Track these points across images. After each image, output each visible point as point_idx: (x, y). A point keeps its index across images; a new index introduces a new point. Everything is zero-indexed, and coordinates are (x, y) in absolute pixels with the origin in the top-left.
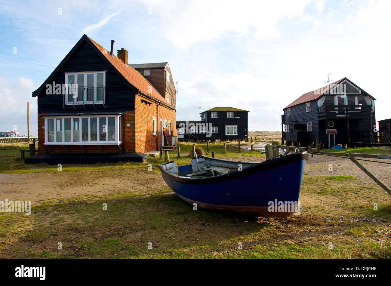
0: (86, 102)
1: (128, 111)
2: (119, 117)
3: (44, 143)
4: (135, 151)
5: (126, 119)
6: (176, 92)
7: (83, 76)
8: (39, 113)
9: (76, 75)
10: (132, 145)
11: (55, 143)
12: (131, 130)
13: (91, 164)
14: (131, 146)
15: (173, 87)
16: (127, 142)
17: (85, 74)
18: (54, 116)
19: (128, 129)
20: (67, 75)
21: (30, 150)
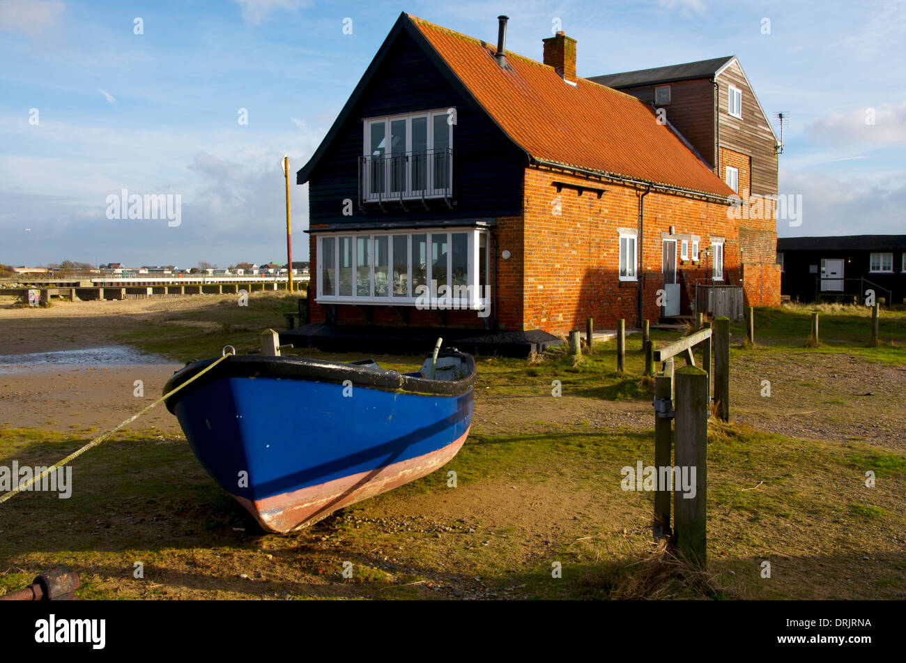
0: (410, 195)
1: (507, 216)
2: (477, 233)
3: (316, 298)
4: (522, 327)
5: (501, 238)
6: (776, 148)
7: (403, 123)
8: (313, 224)
9: (388, 122)
10: (515, 309)
11: (337, 298)
12: (514, 268)
13: (410, 355)
14: (511, 314)
15: (765, 132)
16: (503, 302)
17: (409, 119)
18: (333, 231)
19: (507, 265)
20: (368, 125)
21: (299, 314)
